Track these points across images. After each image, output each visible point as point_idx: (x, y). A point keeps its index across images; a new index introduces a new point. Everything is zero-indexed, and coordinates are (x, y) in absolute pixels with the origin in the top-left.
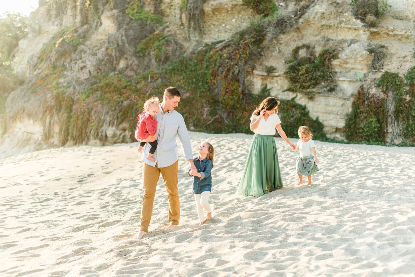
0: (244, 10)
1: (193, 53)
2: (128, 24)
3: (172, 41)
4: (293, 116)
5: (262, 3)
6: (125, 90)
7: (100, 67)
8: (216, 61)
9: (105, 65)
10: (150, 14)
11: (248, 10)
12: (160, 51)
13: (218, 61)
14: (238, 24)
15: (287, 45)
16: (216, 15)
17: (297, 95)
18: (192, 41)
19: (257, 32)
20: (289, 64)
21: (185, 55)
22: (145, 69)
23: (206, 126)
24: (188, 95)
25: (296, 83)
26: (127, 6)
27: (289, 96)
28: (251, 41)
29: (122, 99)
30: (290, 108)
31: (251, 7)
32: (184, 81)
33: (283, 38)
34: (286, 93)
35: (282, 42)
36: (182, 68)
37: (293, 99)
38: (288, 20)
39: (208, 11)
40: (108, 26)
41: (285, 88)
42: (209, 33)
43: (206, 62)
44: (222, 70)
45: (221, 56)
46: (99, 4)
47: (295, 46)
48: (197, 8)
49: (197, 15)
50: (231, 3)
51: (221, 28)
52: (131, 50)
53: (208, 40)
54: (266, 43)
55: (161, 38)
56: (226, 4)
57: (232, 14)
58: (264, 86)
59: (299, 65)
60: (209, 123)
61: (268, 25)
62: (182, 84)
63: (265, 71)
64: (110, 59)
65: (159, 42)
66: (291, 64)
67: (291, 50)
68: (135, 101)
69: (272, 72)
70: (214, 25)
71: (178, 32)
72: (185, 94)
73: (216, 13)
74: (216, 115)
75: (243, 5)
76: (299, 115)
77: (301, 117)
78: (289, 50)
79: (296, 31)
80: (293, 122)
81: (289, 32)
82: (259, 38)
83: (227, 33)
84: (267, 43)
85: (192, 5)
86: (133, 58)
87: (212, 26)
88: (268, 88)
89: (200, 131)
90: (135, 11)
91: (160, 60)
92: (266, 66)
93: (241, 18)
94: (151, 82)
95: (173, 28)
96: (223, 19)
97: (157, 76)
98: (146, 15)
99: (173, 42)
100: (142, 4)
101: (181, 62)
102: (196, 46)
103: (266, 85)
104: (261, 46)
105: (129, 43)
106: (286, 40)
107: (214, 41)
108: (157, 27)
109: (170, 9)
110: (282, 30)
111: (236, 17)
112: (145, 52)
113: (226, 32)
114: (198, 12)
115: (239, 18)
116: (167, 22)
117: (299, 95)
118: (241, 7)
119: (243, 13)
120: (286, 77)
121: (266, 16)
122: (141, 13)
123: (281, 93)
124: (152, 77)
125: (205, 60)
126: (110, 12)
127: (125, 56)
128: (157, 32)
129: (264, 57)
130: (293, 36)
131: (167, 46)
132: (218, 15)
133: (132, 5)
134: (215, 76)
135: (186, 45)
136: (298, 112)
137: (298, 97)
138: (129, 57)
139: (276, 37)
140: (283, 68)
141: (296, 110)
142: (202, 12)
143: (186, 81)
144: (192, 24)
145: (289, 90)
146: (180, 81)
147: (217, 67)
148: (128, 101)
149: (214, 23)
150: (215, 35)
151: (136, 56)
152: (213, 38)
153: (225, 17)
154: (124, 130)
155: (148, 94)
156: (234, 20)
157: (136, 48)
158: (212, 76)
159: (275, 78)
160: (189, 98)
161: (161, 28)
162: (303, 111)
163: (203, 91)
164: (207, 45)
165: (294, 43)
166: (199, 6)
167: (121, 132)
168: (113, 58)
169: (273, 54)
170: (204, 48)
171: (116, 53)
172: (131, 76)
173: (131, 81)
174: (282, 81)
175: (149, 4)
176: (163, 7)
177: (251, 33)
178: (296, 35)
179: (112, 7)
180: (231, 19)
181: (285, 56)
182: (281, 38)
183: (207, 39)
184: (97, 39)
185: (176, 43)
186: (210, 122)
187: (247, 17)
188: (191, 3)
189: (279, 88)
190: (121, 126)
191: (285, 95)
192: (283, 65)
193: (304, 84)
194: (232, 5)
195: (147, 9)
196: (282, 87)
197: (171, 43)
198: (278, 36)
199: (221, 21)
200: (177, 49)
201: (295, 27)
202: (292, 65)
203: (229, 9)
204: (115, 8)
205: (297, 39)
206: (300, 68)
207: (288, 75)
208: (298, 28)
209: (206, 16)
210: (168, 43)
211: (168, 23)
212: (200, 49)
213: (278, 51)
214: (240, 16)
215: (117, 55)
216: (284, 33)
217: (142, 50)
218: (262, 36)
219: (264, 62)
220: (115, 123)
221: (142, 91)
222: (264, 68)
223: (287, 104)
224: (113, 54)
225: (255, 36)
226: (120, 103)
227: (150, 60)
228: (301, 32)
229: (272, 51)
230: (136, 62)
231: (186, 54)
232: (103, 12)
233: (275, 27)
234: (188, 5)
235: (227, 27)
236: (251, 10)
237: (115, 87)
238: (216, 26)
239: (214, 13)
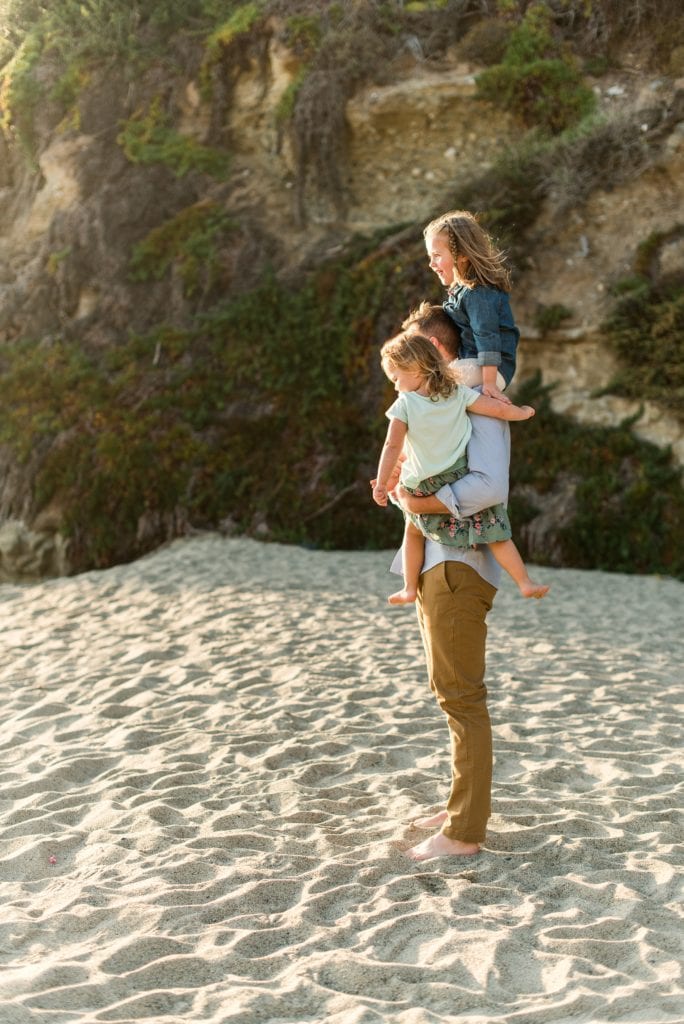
0: (484, 115)
1: (308, 266)
2: (114, 180)
3: (245, 228)
4: (619, 489)
5: (545, 90)
6: (72, 395)
7: (16, 320)
8: (372, 291)
9: (34, 312)
10: (189, 145)
11: (498, 115)
12: (201, 264)
13: (379, 290)
14: (466, 166)
15: (621, 229)
16: (392, 139)
17: (641, 412)
18: (311, 227)
19: (514, 186)
20: (621, 298)
21: (280, 275)
22: (150, 323)
23: (308, 525)
24: (270, 408)
25: (640, 365)
26: (120, 121)
27: (616, 412)
28: (490, 219)
29: (55, 423)
30: (610, 456)
31: (504, 104)
32: (264, 361)
33: (609, 205)
34: (602, 402)
35: (602, 218)
36: (263, 318)
37: (628, 424)
38: (629, 140)
39: (362, 125)
40: (61, 189)
41: (604, 384)
42: (370, 199)
43: (343, 296)
44: (388, 323)
45: (389, 274)
46: (37, 119)
47: (649, 232)
48: (325, 114)
49: (324, 141)
50: (439, 93)
51: (409, 180)
52: (112, 260)
53: (364, 224)
54: (545, 223)
55: (209, 221)
56: (419, 100)
57: (444, 131)
58: (531, 377)
59: (655, 298)
60: (321, 510)
61: (556, 163)
62: (255, 372)
63: (532, 322)
64: (50, 293)
65: (204, 231)
66: (629, 295)
67: (634, 246)
68: (93, 431)
69: (558, 327)
70: (386, 172)
71: (271, 199)
72: (260, 408)
73: (391, 131)
74: (353, 481)
75: (477, 98)
76: (645, 484)
77: (649, 494)
78: (628, 247)
79: (656, 181)
80: (617, 509)
81: (627, 184)
82: (517, 207)
83: (429, 199)
84: (548, 223)
85: (310, 104)
86: (116, 288)
87: (381, 177)
88: (545, 382)
89: (285, 541)
90: (147, 136)
91: (198, 292)
92: (540, 307)
93: (475, 144)
94: (160, 366)
95: (257, 187)
96: (415, 152)
97: (179, 344)
98: (175, 149)
99: (247, 233)
100: (169, 115)
101: (264, 298)
102: (322, 242)
103: (539, 374)
104: (530, 235)
105: (111, 241)
106: (618, 211)
107: (384, 224)
108: (206, 186)
109: (257, 126)
110: (604, 178)
111: (458, 143)
112: (157, 267)
113: (424, 194)
114: (327, 129)
115: (469, 147)
116: (241, 171)
117: (651, 411)
118: (474, 106)
119: (480, 126)
120: (607, 345)
121: (556, 131)
122: (160, 143)
123: (587, 402)
124: (165, 351)
125: (339, 288)
126: (68, 144)
127: (94, 282)
128: (204, 201)
129: (534, 274)
130: (644, 196)
131: (226, 246)
132: (399, 138)
133: (139, 119)
134: (366, 343)
135: (291, 240)
136: (641, 473)
137: (645, 419)
138: (104, 286)
139: (581, 203)
140: (599, 313)
141: (635, 463)
142: (344, 128)
143: (270, 363)
144: (312, 169)
145: (616, 390)
146: (250, 361)
147: (372, 312)
148: (72, 432)
149: (385, 165)
150: (389, 206)
151: (127, 282)
152: (384, 217)
153: (421, 142)
154: (50, 530)
155: (137, 406)
156: (450, 153)
157: (130, 255)
158: (357, 340)
159: (570, 350)
160: (270, 419)
161: (220, 188)
162: (656, 470)
163: (320, 397)
164: (359, 238)
165: (644, 222)
166: (334, 108)
167: (40, 537)
168: (58, 292)
169: (570, 262)
170: (346, 251)
171: (66, 273)
172: (102, 348)
173: (94, 364)
174: (593, 356)
175: (197, 114)
176: (237, 120)
177: (494, 191)
178: (654, 192)
179: (77, 128)
180: (443, 150)
181: (610, 270)
182: (602, 206)
183: (363, 219)
184: (30, 232)
185: (258, 234)
186: (328, 506)
187: (493, 141)
188: (307, 100)
189: (581, 383)
190: (43, 518)
191: (600, 409)
192: (598, 302)
193: (668, 369)
194: (443, 99)
195: (186, 129)
196: (592, 379)
197: (241, 235)
198: (587, 197)
199: (407, 157)
200: (256, 254)
201: (650, 163)
202: (630, 301)
203: (432, 116)
204: (85, 129)
205: (655, 208)
206: (657, 309)
207: (613, 334)
208: (662, 170)
209: (356, 143)
210: (230, 235)
211: (246, 173)
212: (331, 251)
213: (586, 250)
214: (472, 136)
215: (70, 278)
216: (610, 189)
217: (149, 260)
218: (532, 201)
219: (534, 293)
220: (26, 506)
221: (121, 396)
222: (532, 311)
223: (601, 443)
224: (59, 276)
225: (508, 201)
226: (47, 439)
227: (168, 293)
228: (673, 184)
229: (566, 254)
230: (124, 301)
231: (284, 270)
232: (48, 145)
233: (580, 169)
234: (298, 107)
235: (430, 176)
236: (508, 116)
237: (46, 383)
238: (391, 176)
239: (382, 132)
